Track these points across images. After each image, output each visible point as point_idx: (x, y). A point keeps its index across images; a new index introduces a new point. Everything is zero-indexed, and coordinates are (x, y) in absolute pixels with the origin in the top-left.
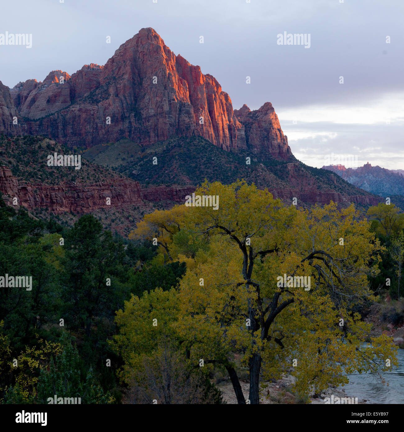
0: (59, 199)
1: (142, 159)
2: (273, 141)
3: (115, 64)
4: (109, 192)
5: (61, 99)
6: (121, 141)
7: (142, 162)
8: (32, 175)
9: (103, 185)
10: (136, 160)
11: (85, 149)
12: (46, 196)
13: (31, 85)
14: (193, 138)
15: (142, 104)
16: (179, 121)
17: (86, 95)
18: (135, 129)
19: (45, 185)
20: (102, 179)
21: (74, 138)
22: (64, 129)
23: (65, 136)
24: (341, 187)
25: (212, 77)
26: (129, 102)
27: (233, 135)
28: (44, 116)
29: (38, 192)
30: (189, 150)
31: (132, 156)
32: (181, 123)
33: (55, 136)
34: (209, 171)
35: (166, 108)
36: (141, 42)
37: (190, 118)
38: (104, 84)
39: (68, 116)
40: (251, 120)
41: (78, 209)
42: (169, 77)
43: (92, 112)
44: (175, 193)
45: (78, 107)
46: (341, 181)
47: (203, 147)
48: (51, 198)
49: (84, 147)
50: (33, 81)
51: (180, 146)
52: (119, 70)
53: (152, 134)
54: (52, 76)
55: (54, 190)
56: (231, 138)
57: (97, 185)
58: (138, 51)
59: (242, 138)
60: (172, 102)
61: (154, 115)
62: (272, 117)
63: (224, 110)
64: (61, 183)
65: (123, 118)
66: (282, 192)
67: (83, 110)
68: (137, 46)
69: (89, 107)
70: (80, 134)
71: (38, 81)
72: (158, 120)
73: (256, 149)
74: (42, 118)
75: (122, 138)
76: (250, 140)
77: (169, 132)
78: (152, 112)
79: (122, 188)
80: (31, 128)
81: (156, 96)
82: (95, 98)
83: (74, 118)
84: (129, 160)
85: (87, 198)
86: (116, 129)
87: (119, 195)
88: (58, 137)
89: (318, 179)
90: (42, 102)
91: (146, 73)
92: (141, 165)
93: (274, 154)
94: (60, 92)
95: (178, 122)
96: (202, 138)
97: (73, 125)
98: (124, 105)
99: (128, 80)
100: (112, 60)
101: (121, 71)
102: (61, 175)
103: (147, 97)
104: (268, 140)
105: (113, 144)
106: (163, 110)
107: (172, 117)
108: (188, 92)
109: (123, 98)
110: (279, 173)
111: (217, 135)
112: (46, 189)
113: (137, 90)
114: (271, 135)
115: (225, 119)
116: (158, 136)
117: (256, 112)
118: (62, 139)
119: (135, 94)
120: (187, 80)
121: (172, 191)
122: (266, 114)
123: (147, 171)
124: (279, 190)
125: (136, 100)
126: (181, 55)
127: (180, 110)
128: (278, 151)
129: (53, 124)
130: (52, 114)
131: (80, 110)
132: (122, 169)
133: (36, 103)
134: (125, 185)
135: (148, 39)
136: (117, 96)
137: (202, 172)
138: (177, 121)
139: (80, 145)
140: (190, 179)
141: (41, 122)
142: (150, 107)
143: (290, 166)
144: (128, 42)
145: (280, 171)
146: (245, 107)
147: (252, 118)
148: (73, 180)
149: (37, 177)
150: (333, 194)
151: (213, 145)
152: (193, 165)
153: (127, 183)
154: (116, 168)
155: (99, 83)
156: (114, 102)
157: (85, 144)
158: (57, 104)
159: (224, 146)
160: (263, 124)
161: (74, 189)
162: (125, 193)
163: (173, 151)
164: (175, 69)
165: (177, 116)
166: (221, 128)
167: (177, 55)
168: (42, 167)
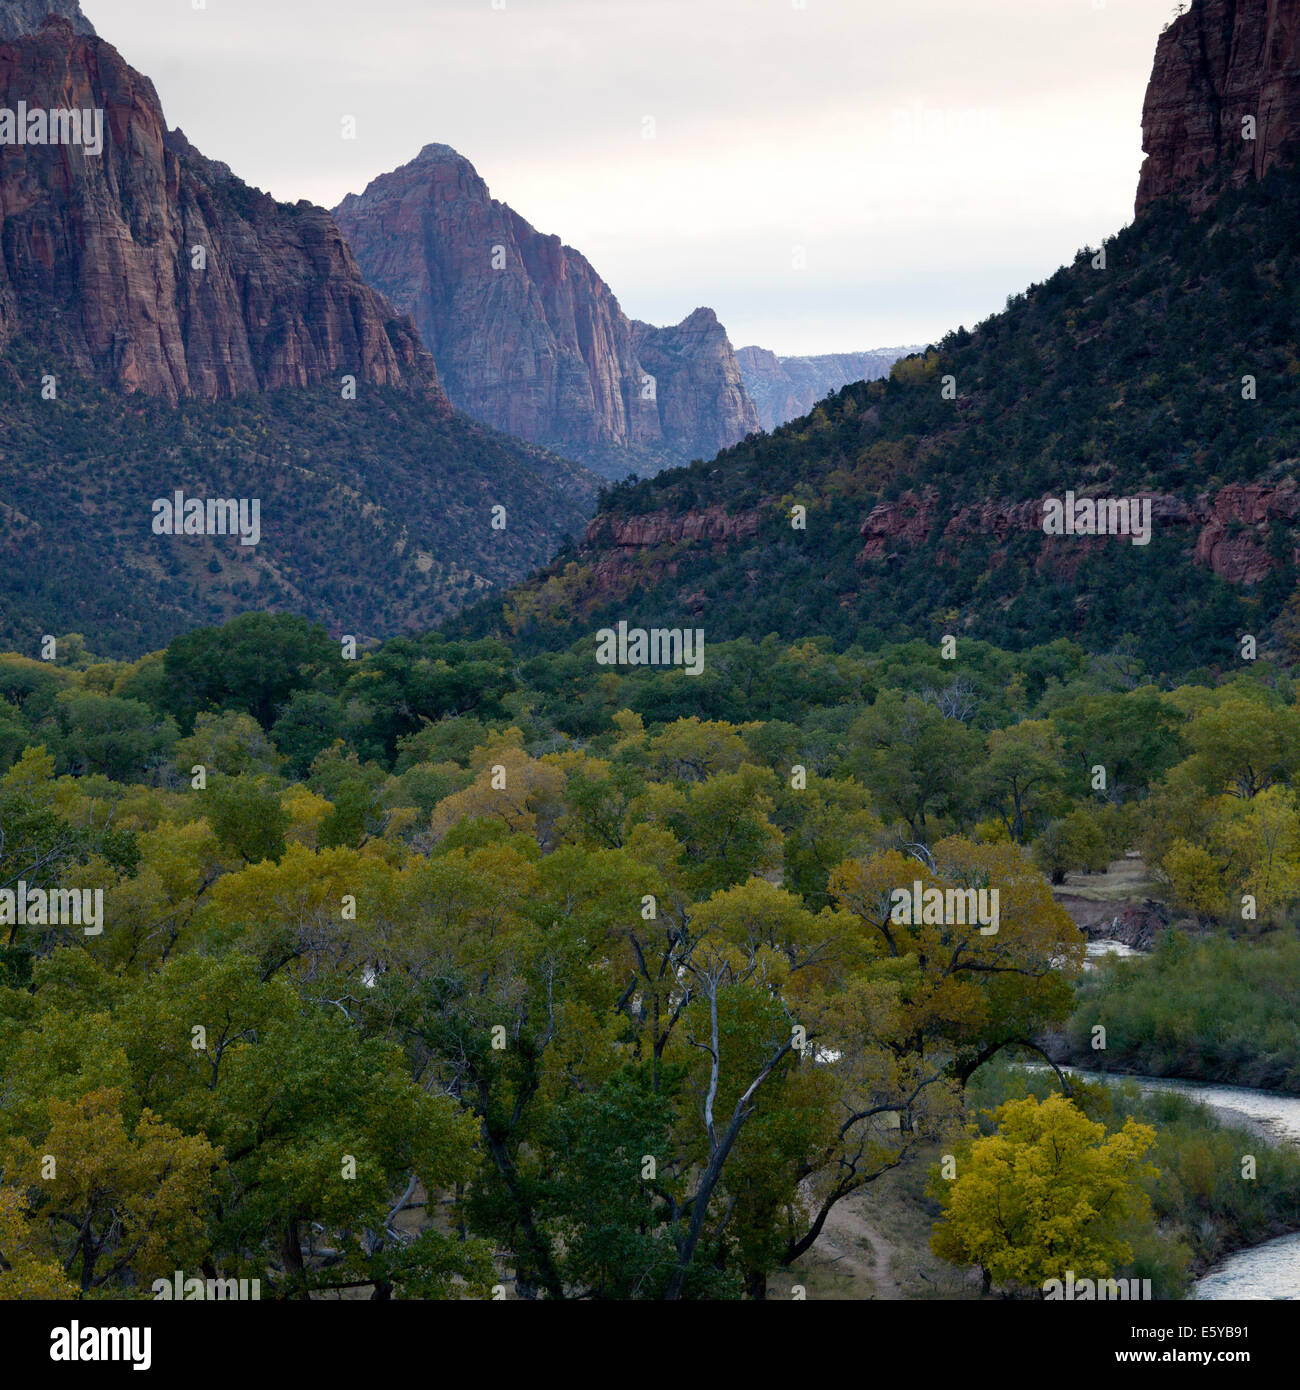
2: (727, 420)
16: (558, 400)
27: (632, 406)
32: (565, 407)
35: (529, 370)
36: (443, 195)
40: (664, 358)
56: (627, 413)
58: (434, 216)
59: (651, 413)
60: (542, 356)
61: (500, 385)
68: (432, 203)
72: (509, 396)
73: (683, 440)
76: (667, 415)
77: (537, 428)
78: (493, 377)
81: (504, 341)
95: (557, 405)
99: (422, 293)
103: (476, 339)
104: (715, 415)
106: (521, 375)
107: (542, 393)
111: (601, 412)
114: (721, 402)
115: (614, 365)
127: (560, 376)
135: (460, 187)
138: (554, 401)
142: (488, 365)
159: (616, 437)
160: (701, 373)
165: (554, 388)
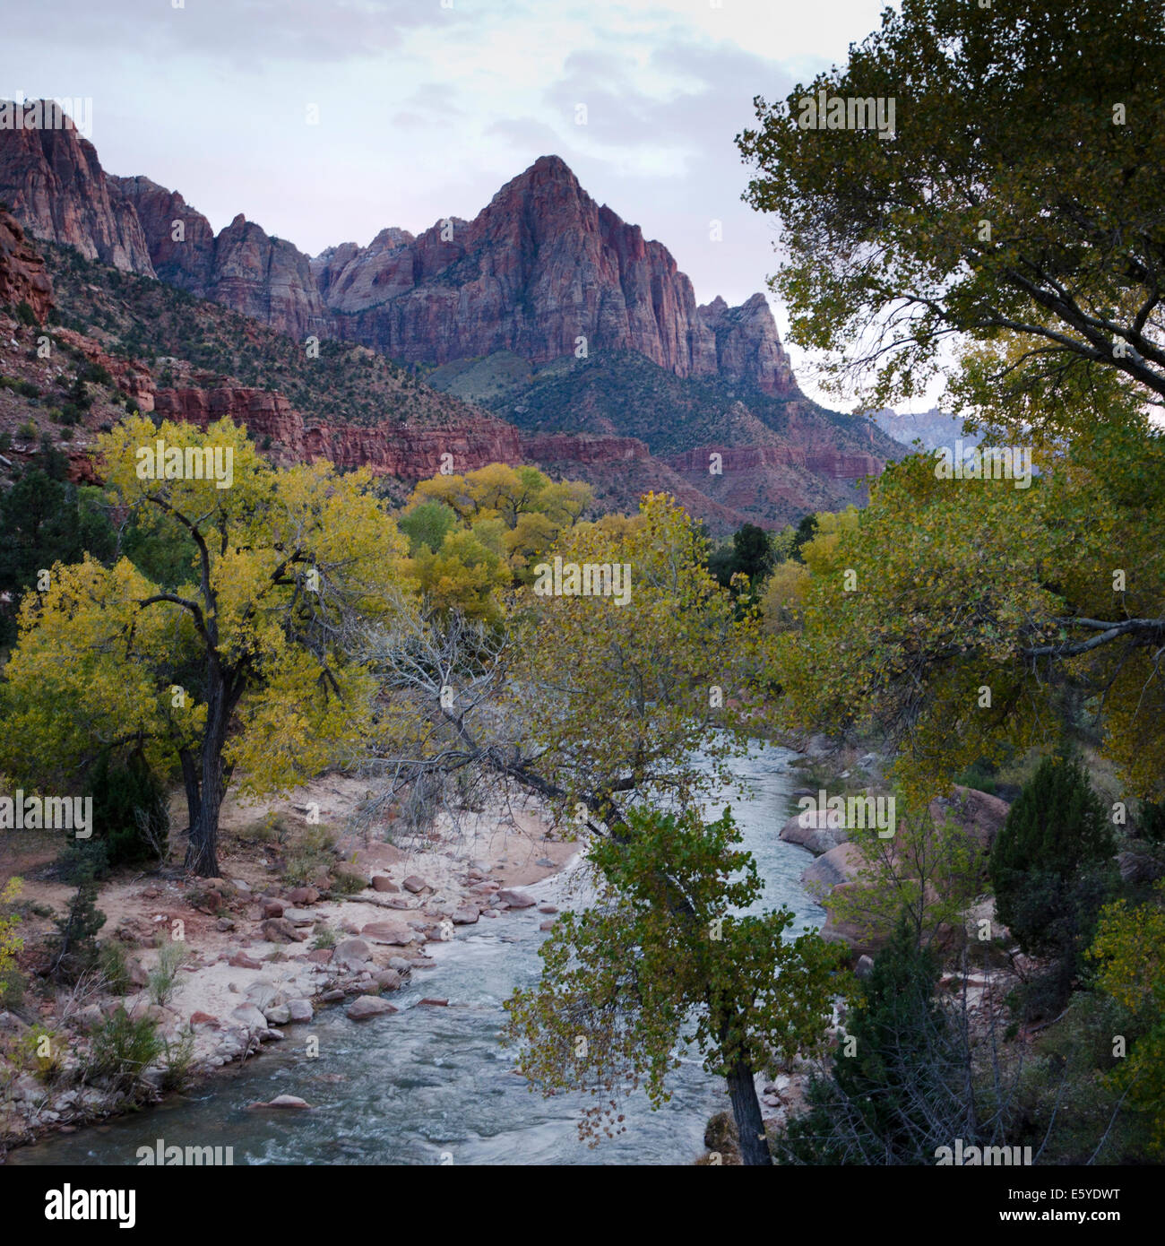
0: (376, 451)
1: (533, 387)
2: (764, 363)
3: (491, 218)
4: (464, 441)
5: (398, 277)
6: (498, 354)
7: (532, 393)
8: (331, 409)
9: (454, 430)
10: (522, 388)
11: (436, 366)
12: (355, 445)
13: (349, 252)
14: (623, 353)
15: (535, 289)
16: (599, 321)
17: (440, 272)
18: (523, 334)
19: (352, 426)
20: (452, 419)
21: (417, 347)
22: (401, 329)
23: (402, 342)
24: (881, 446)
25: (661, 245)
26: (514, 286)
27: (695, 349)
28: (366, 306)
29: (341, 439)
30: (613, 373)
31: (515, 381)
32: (603, 326)
33: (384, 342)
34: (648, 411)
35: (578, 298)
36: (539, 181)
37: (618, 316)
38: (472, 254)
39: (408, 307)
40: (728, 324)
41: (410, 470)
42: (584, 245)
43: (449, 303)
44: (581, 448)
45: (425, 293)
46: (882, 436)
47: (640, 369)
48: (362, 449)
49: (433, 362)
50: (353, 245)
51: (599, 366)
52: (499, 229)
53: (552, 344)
54: (384, 237)
55: (368, 435)
56: (691, 355)
57: (443, 430)
58: (532, 196)
59: (710, 356)
60: (589, 287)
61: (557, 310)
62: (766, 319)
63: (679, 304)
64: (381, 425)
65: (503, 314)
66: (773, 453)
67: (435, 298)
68: (532, 188)
69: (445, 293)
70: (427, 341)
71: (360, 246)
72: (563, 318)
73: (734, 376)
74: (364, 310)
75: (500, 348)
76: (723, 358)
78: (553, 304)
79: (488, 436)
80: (344, 328)
81: (562, 277)
82: (455, 277)
83: (418, 310)
84: (510, 388)
85: (426, 452)
86: (490, 333)
87: (482, 448)
88: (389, 344)
89: (840, 431)
90: (364, 283)
91: (544, 235)
92: (530, 398)
93: (766, 385)
94: (397, 266)
96: (638, 353)
97: (416, 323)
98: (506, 291)
99: (513, 248)
100: (487, 212)
101: (503, 231)
102: (383, 411)
103: (545, 278)
104: (756, 359)
105: (483, 359)
106: (571, 301)
107: (586, 315)
108: (617, 272)
109: (503, 279)
110: (771, 419)
111: (667, 350)
112: (354, 434)
113: (529, 266)
114: (761, 351)
115: (682, 319)
116: (561, 347)
117: (737, 309)
118: (397, 348)
119: (524, 272)
120: (617, 250)
121: (577, 444)
122: (755, 313)
123: (539, 408)
124: (768, 449)
125: (526, 285)
126: (609, 206)
127: (602, 303)
128: (772, 380)
129: (383, 321)
130: (381, 304)
131: (428, 298)
132: (496, 404)
133: (355, 285)
134: (493, 430)
135: (551, 175)
136: (493, 274)
137: (635, 413)
138: (596, 321)
139: (427, 358)
140: (614, 424)
141: (362, 318)
142: (550, 295)
143: (790, 408)
144: (516, 179)
145: (773, 415)
146: (719, 299)
147: (729, 319)
148: (402, 419)
149: (340, 413)
150: (865, 460)
151: (657, 366)
152: (621, 400)
153: (496, 427)
154: (487, 402)
155: (463, 251)
156: (488, 286)
157: (435, 358)
158: (391, 286)
159: (678, 369)
160: (748, 331)
161: (404, 435)
162: (493, 445)
163: (587, 374)
164: (595, 227)
165: (596, 312)
166: (672, 336)
167: (600, 205)
168: (350, 394)
